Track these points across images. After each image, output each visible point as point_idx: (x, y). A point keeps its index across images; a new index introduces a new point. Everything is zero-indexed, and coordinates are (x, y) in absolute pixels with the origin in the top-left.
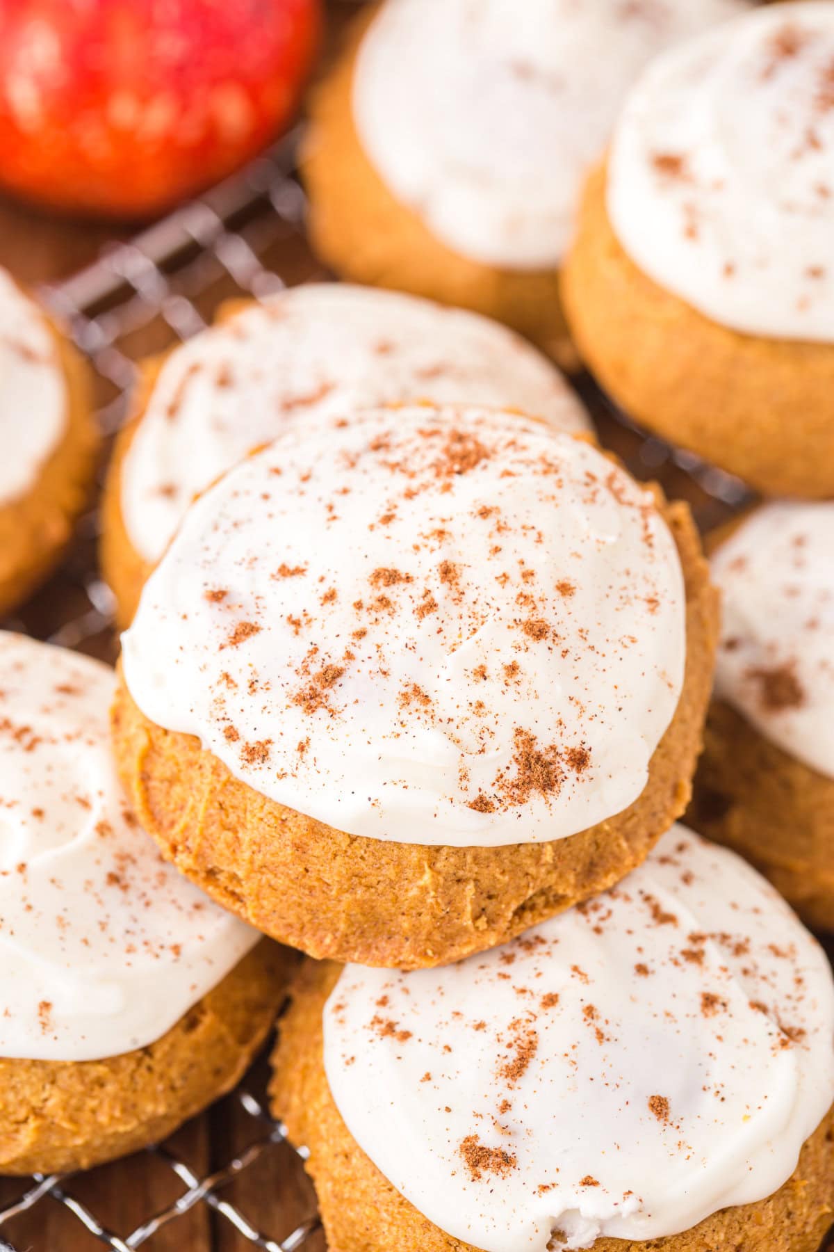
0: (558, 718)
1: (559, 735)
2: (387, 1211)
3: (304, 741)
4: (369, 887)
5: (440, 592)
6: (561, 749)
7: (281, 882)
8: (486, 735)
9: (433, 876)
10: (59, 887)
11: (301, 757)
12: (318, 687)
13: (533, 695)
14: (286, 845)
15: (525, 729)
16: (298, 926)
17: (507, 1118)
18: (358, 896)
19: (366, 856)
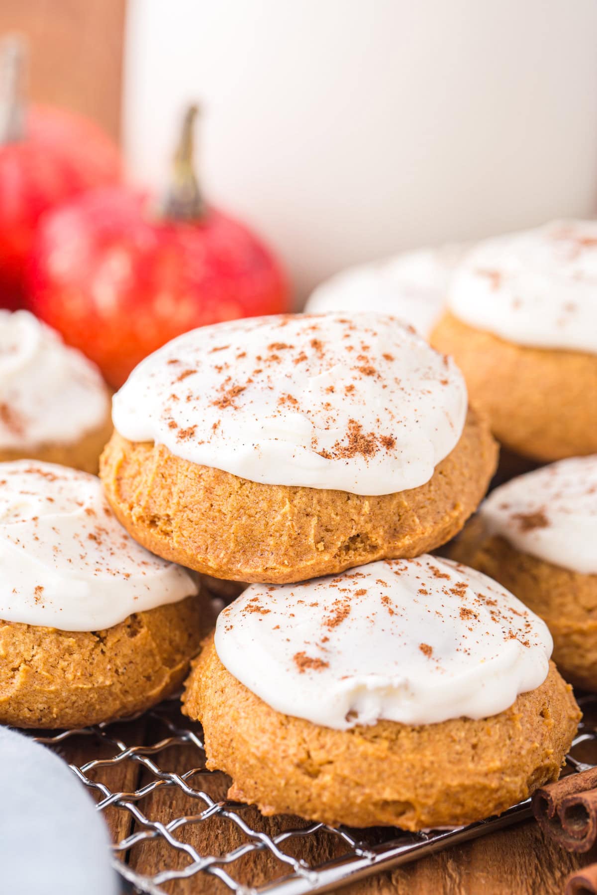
0: (377, 417)
1: (377, 427)
2: (244, 712)
3: (217, 423)
4: (250, 516)
5: (310, 352)
6: (377, 436)
7: (195, 516)
8: (331, 421)
9: (291, 507)
10: (57, 533)
11: (214, 432)
12: (229, 397)
13: (362, 402)
14: (200, 489)
15: (356, 420)
16: (204, 547)
17: (326, 645)
18: (243, 522)
19: (249, 495)
